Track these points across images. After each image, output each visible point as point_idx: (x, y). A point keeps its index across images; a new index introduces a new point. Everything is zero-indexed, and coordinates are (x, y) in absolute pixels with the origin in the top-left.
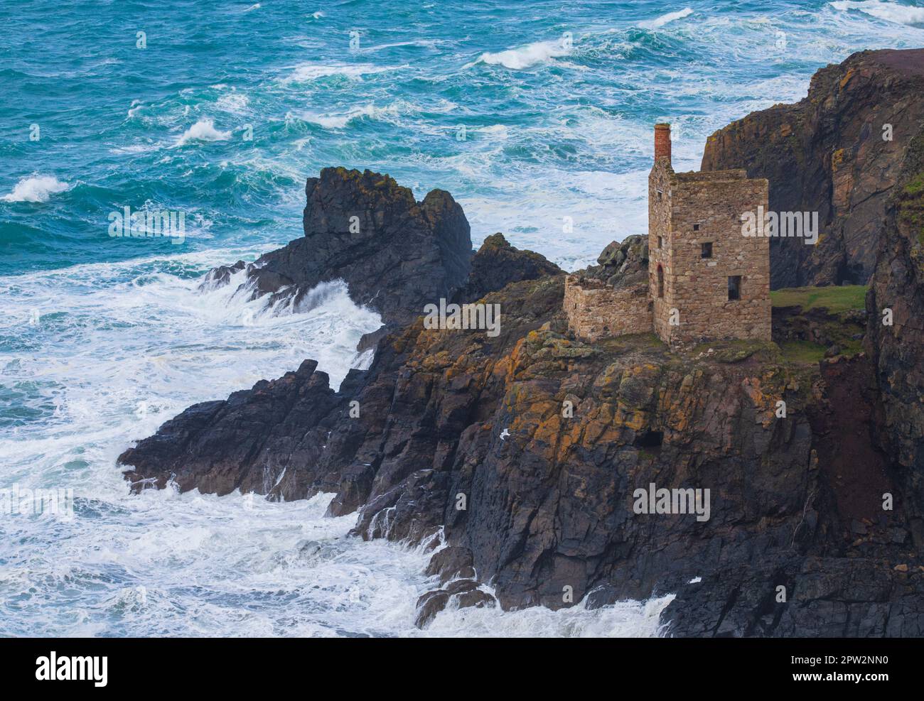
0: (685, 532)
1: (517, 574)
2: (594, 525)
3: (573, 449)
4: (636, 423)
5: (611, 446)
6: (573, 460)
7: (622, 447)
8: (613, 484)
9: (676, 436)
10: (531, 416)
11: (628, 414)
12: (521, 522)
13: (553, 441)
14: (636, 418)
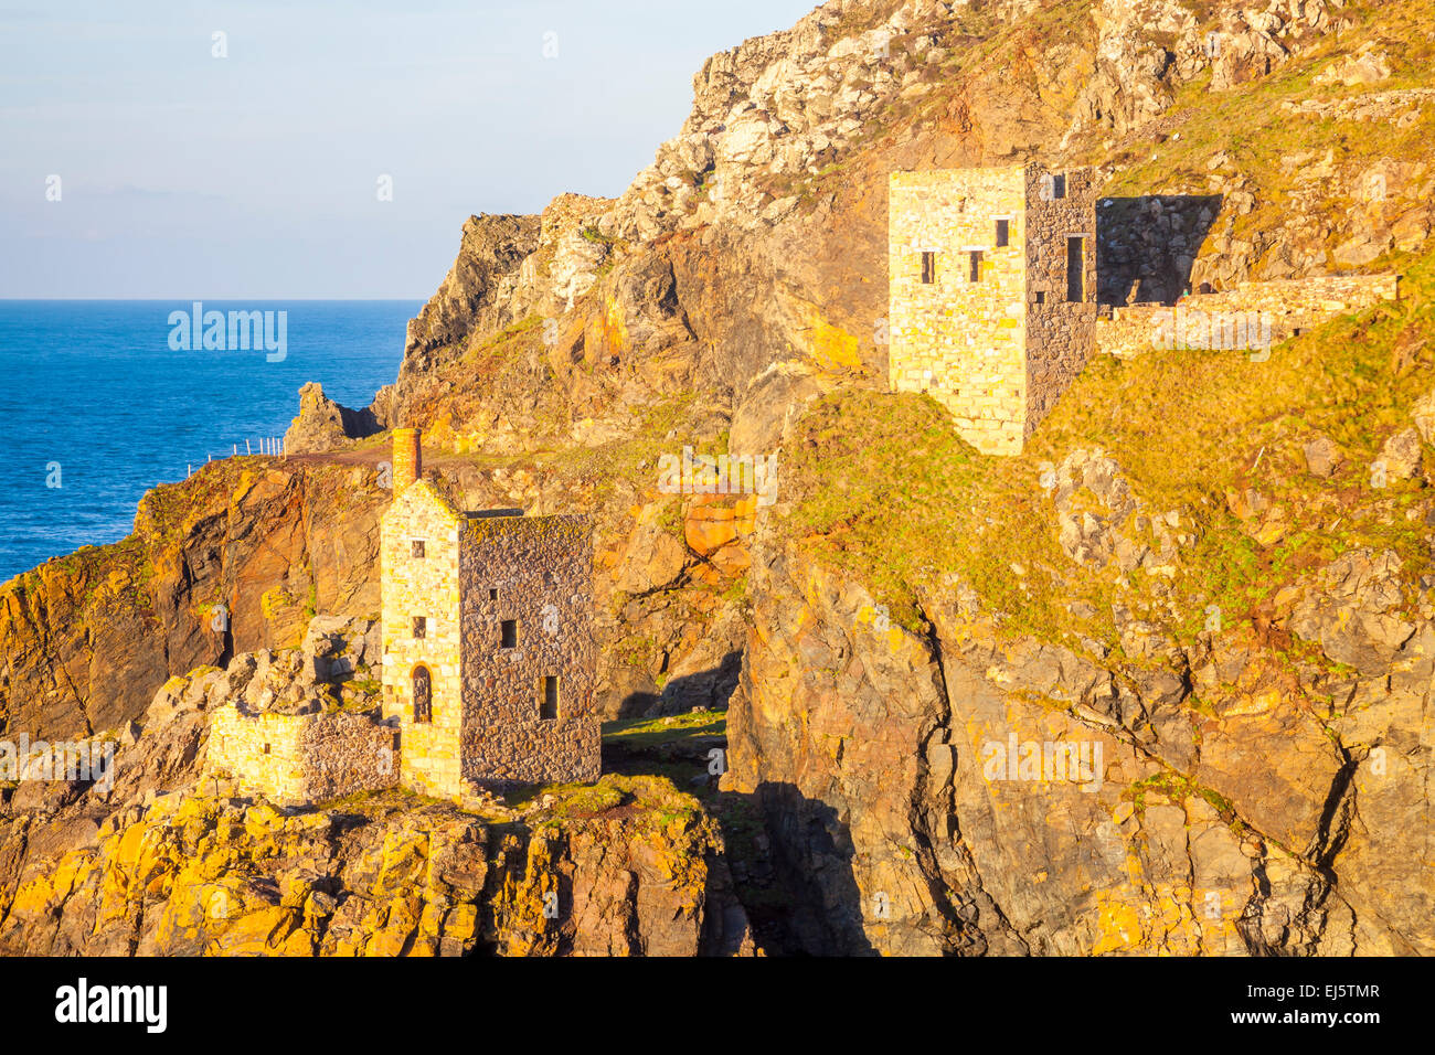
4: (463, 927)
14: (461, 918)
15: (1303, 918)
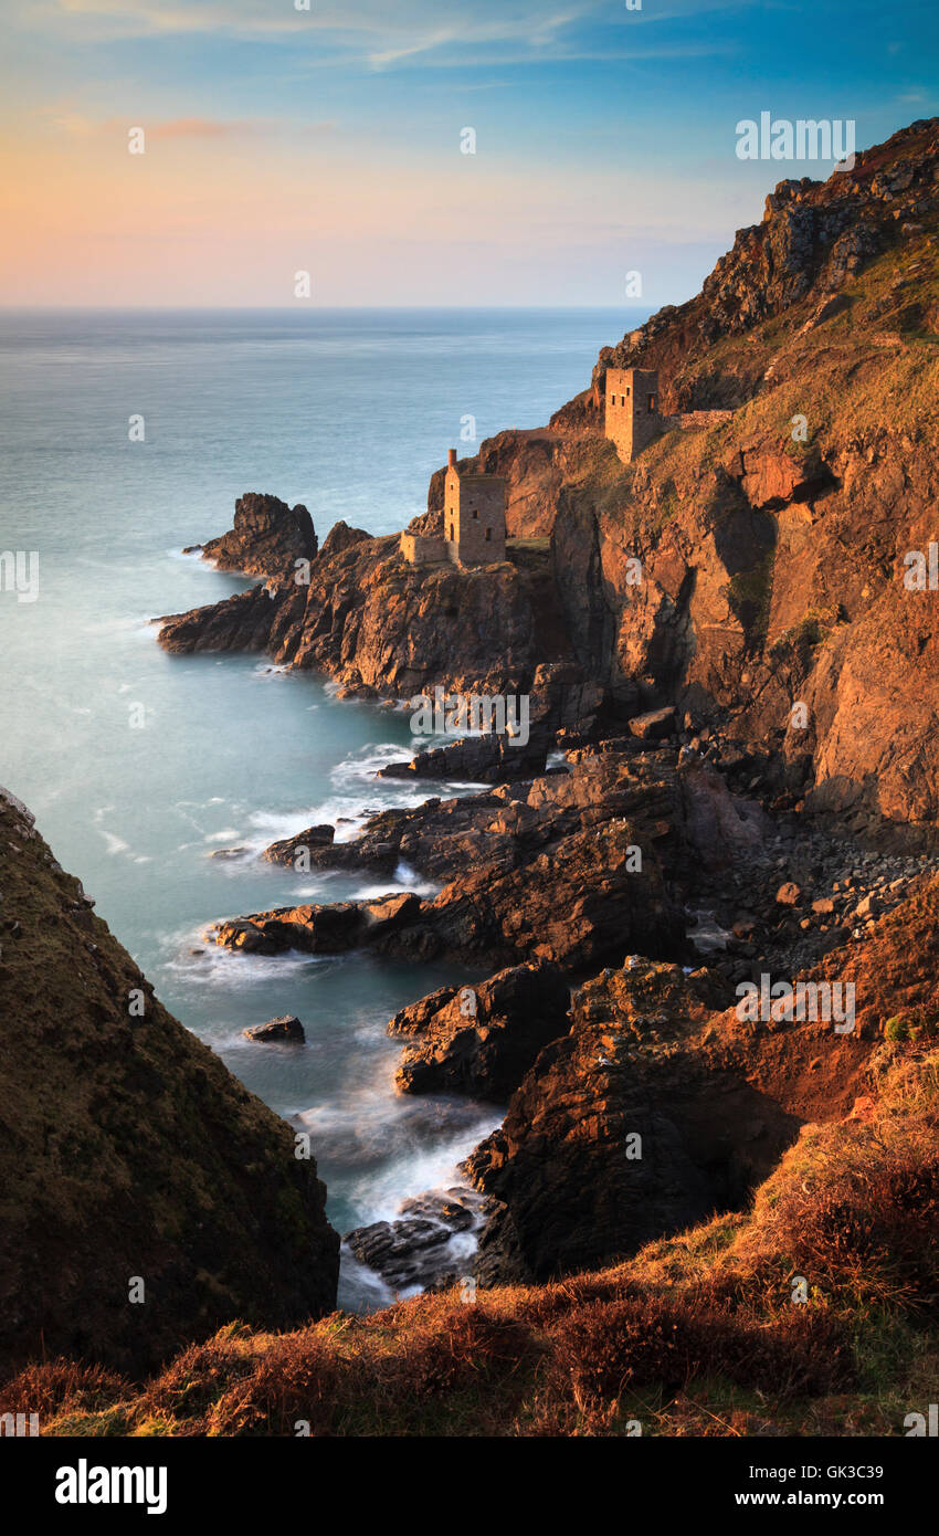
2: (426, 653)
3: (413, 618)
4: (446, 603)
5: (434, 615)
6: (413, 622)
7: (439, 615)
8: (434, 634)
9: (464, 610)
11: (442, 599)
13: (403, 613)
15: (675, 616)
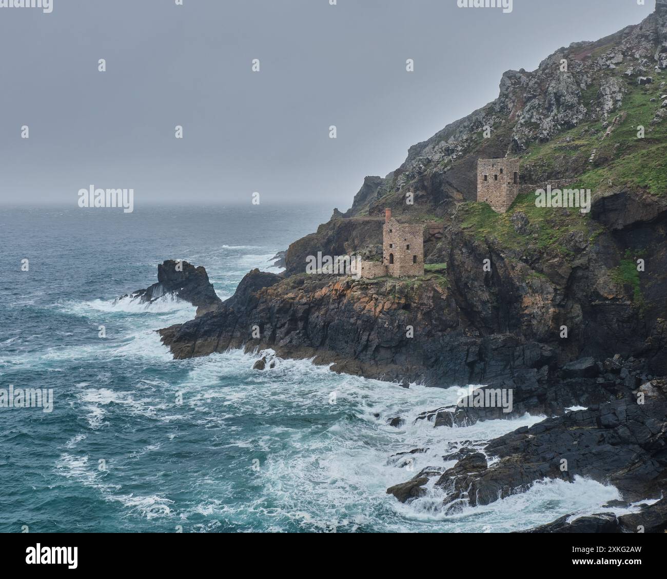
0: (425, 335)
1: (366, 355)
2: (393, 335)
3: (380, 312)
4: (403, 301)
5: (395, 309)
6: (381, 315)
7: (399, 309)
8: (397, 322)
9: (415, 305)
10: (361, 303)
11: (400, 298)
12: (365, 338)
13: (373, 309)
14: (402, 300)
